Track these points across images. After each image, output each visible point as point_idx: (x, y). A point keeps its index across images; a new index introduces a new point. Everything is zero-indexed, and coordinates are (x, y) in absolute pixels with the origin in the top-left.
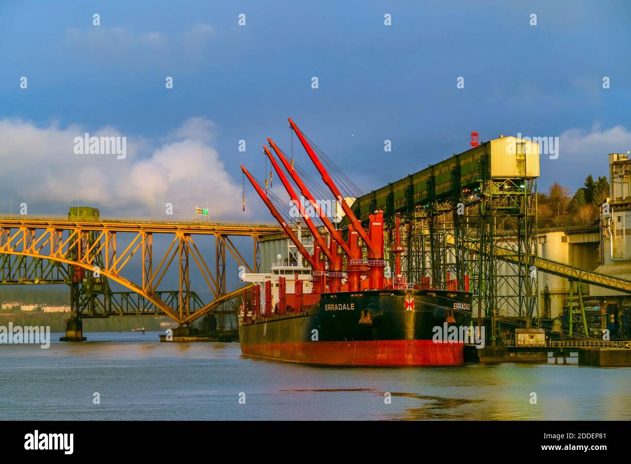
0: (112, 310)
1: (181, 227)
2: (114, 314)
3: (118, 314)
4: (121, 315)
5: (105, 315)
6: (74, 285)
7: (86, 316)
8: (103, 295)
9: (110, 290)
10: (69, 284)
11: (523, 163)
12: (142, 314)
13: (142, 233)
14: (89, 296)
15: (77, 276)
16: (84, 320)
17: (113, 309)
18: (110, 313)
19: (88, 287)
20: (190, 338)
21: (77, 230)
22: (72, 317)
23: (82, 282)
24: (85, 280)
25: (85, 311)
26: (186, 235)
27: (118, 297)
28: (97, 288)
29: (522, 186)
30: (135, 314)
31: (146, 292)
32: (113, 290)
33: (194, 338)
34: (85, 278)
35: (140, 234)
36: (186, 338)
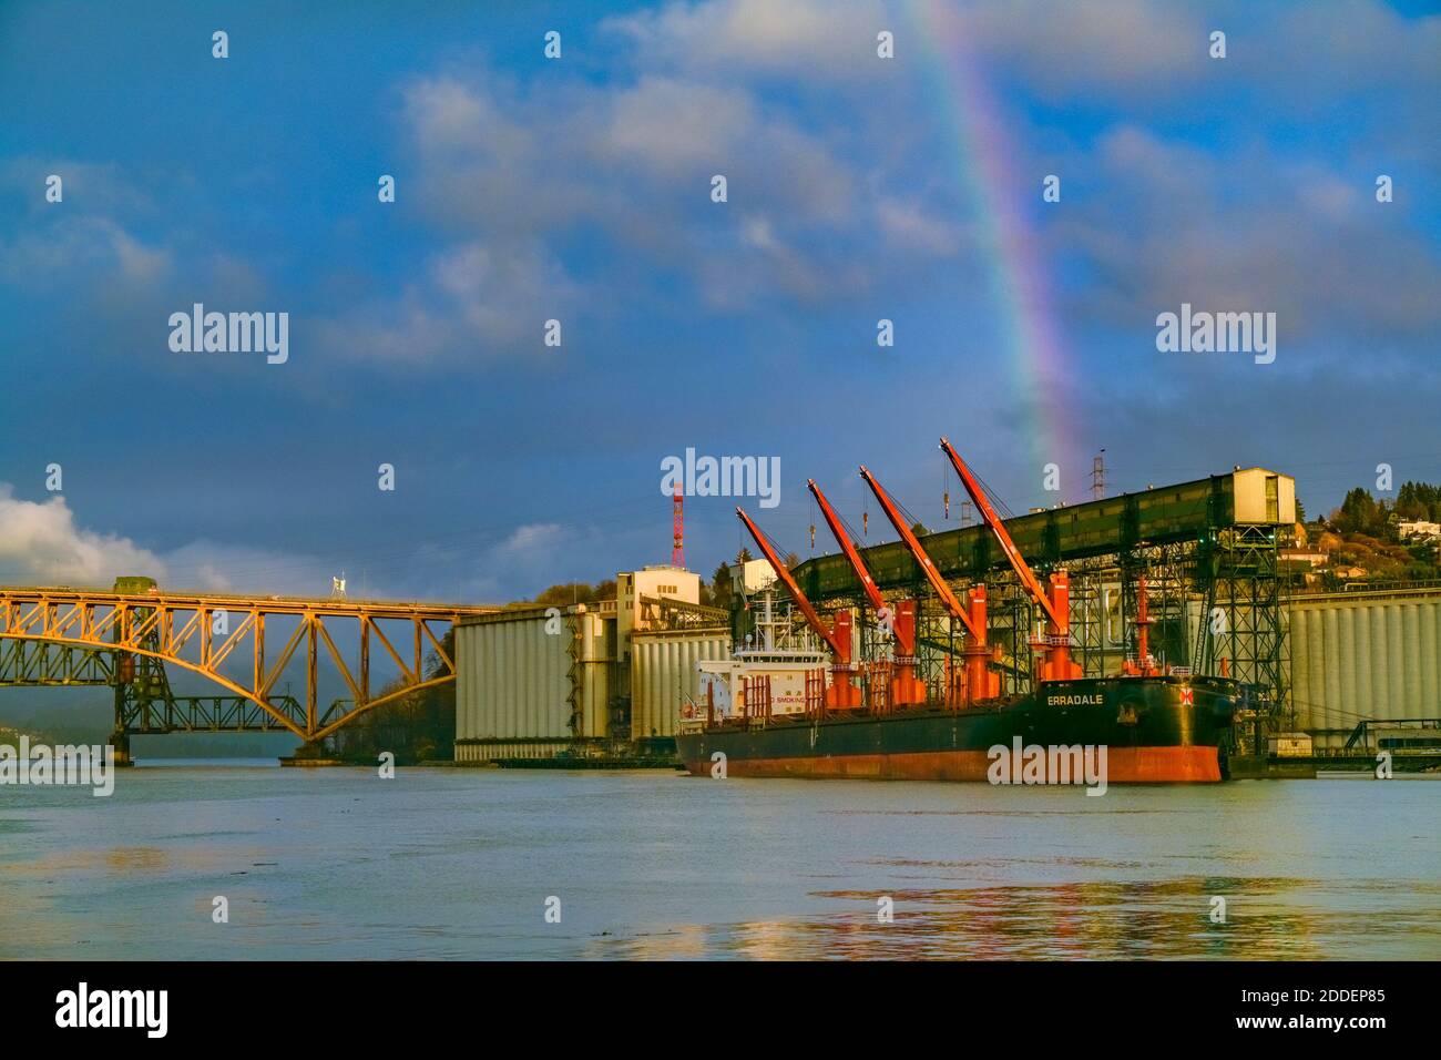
0: (174, 723)
1: (313, 605)
2: (176, 728)
3: (185, 729)
4: (189, 729)
5: (165, 729)
6: (120, 688)
7: (137, 731)
8: (163, 702)
9: (171, 695)
10: (113, 686)
11: (1274, 506)
12: (220, 729)
13: (254, 612)
14: (142, 702)
15: (125, 674)
16: (132, 738)
17: (176, 720)
18: (171, 728)
19: (141, 690)
20: (324, 762)
21: (159, 608)
22: (117, 732)
23: (132, 682)
24: (136, 680)
25: (137, 723)
26: (317, 616)
27: (184, 706)
28: (153, 691)
29: (1271, 537)
30: (208, 729)
31: (259, 696)
32: (175, 695)
33: (330, 762)
34: (137, 677)
35: (251, 615)
36: (319, 762)
